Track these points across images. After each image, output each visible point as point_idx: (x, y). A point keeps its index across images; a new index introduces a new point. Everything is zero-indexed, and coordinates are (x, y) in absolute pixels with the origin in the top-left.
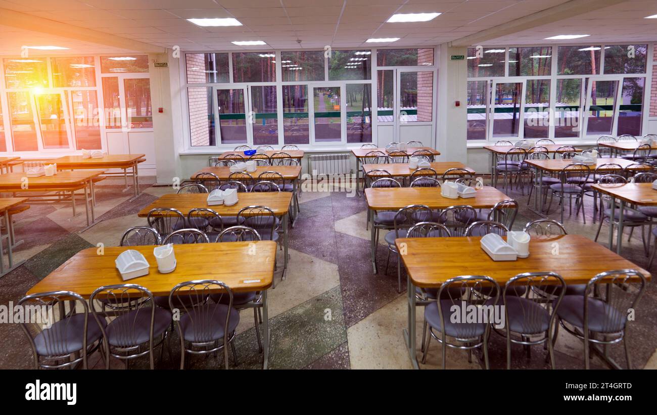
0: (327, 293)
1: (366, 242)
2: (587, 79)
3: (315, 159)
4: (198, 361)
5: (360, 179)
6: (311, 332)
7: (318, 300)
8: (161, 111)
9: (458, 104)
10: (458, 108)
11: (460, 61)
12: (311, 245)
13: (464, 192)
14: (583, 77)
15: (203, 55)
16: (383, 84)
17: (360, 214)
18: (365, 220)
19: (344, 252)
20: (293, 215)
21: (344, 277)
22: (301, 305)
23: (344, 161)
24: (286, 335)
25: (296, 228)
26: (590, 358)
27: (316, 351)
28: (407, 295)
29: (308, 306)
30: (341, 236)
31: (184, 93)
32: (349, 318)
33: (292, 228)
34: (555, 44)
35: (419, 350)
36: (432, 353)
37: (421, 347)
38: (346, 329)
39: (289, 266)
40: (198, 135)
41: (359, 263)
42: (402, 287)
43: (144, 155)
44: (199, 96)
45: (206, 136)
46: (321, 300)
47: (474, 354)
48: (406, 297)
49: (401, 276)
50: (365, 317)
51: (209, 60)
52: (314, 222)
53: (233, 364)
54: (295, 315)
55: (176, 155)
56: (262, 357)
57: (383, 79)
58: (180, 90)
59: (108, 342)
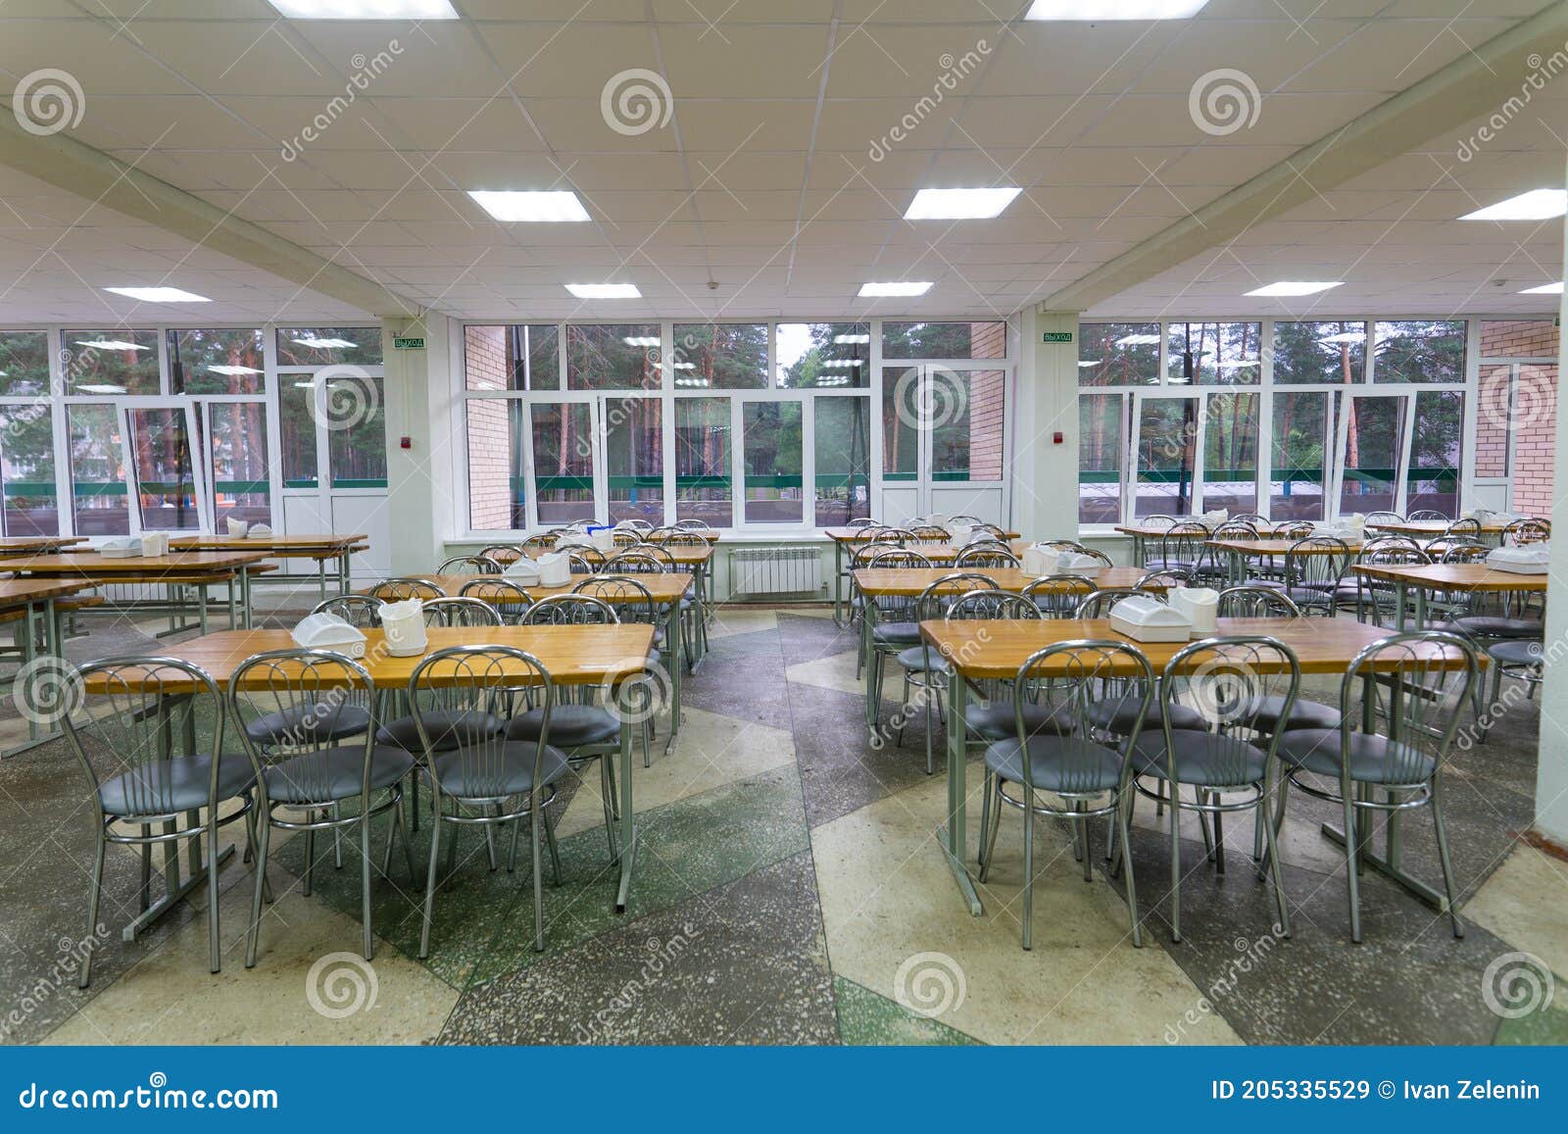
0: (767, 774)
1: (854, 697)
2: (1338, 394)
3: (745, 557)
4: (470, 878)
5: (843, 602)
6: (729, 834)
7: (746, 785)
8: (406, 444)
9: (1058, 439)
10: (1058, 447)
11: (1064, 345)
12: (733, 701)
13: (1072, 566)
14: (1330, 389)
15: (502, 332)
16: (895, 456)
17: (844, 656)
18: (854, 664)
19: (804, 713)
20: (693, 653)
21: (807, 748)
22: (708, 793)
23: (808, 561)
24: (672, 838)
25: (701, 676)
26: (1359, 874)
27: (740, 863)
28: (946, 777)
29: (724, 795)
30: (799, 688)
31: (458, 409)
32: (816, 812)
33: (690, 675)
34: (1269, 316)
35: (973, 862)
36: (1003, 866)
37: (977, 857)
38: (809, 829)
39: (681, 730)
40: (487, 512)
41: (839, 730)
42: (934, 764)
43: (365, 537)
44: (490, 426)
45: (504, 516)
46: (754, 785)
47: (1096, 867)
48: (942, 781)
49: (932, 748)
50: (852, 811)
51: (516, 358)
52: (739, 668)
53: (552, 883)
54: (694, 808)
55: (438, 545)
56: (617, 872)
57: (895, 445)
58: (450, 403)
59: (268, 793)
